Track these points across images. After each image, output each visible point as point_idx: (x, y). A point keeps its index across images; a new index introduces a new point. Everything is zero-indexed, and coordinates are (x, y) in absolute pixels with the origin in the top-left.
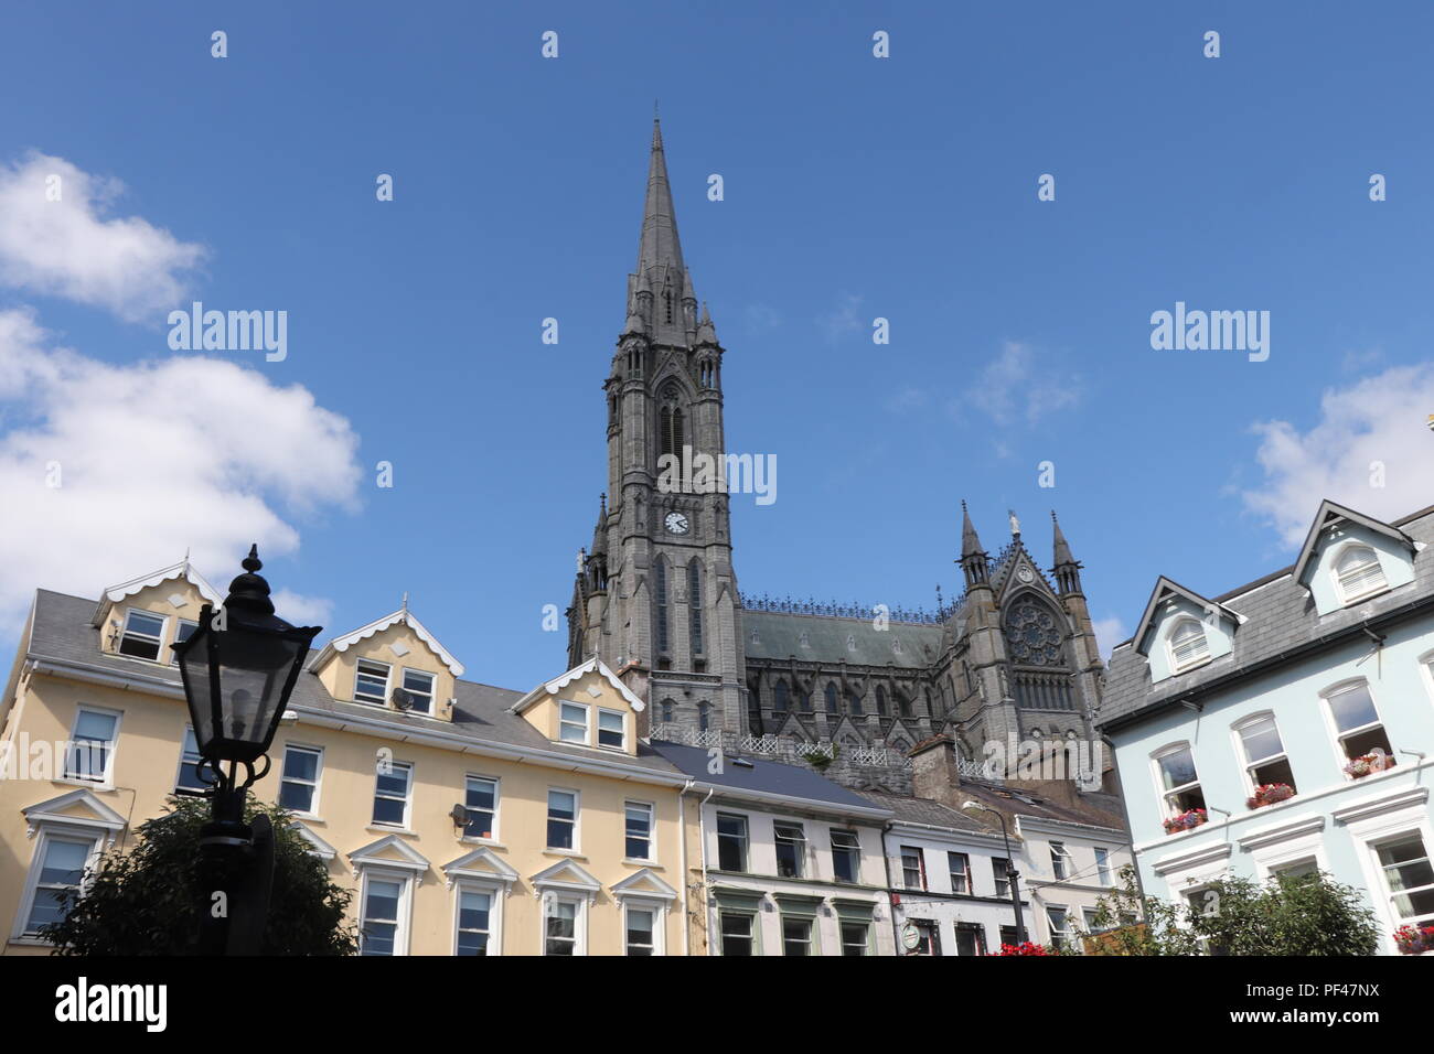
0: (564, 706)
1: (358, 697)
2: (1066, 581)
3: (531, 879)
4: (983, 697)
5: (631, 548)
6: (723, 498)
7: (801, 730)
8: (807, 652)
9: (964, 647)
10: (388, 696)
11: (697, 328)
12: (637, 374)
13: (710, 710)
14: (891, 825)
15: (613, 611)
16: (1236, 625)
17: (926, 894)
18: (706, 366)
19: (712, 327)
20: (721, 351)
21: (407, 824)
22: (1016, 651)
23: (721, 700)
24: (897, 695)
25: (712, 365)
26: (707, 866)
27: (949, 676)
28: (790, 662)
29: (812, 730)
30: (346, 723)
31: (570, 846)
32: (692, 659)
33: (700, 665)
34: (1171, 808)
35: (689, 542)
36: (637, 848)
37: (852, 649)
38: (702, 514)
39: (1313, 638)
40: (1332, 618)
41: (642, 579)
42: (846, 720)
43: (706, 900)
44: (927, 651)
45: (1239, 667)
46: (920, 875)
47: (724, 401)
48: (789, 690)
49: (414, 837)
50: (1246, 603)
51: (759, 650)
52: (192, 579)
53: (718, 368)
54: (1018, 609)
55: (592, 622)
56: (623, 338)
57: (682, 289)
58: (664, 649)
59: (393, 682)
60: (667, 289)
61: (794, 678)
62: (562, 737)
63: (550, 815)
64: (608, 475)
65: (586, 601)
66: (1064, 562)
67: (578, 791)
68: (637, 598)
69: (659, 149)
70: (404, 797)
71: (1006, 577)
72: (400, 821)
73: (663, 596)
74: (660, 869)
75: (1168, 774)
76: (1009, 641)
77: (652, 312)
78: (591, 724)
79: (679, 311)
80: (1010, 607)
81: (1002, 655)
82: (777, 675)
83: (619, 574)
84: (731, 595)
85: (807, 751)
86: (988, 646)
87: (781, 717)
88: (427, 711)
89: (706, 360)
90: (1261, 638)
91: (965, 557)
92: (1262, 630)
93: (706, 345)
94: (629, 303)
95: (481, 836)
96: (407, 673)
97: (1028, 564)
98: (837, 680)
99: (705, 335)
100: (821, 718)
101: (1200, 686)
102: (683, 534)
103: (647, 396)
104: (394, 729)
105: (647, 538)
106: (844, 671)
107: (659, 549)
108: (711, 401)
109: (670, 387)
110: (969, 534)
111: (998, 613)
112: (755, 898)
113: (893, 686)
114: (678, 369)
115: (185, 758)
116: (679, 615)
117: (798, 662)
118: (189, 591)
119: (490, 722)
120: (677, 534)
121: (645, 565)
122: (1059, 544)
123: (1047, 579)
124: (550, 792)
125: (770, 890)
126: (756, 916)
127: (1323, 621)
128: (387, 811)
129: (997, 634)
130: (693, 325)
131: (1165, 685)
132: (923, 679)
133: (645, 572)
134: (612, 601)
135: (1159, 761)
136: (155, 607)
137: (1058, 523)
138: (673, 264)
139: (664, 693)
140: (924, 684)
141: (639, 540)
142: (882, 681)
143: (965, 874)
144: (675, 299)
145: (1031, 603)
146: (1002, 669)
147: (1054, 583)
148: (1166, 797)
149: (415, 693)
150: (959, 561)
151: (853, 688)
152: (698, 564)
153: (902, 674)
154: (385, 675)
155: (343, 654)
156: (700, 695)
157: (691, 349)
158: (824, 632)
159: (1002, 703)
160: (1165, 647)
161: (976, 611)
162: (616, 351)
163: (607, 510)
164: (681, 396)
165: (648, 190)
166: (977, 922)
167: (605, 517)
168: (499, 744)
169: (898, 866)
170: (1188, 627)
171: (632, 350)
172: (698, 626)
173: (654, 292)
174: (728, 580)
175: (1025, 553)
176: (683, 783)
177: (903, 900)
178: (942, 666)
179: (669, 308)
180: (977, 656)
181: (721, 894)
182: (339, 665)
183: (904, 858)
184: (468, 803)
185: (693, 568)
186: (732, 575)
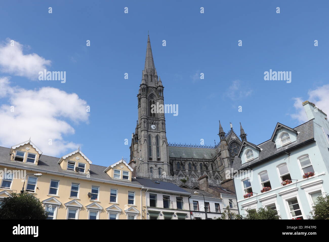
0: (115, 170)
1: (68, 169)
2: (243, 139)
3: (106, 209)
4: (224, 165)
5: (143, 133)
6: (164, 121)
7: (182, 174)
8: (184, 156)
9: (220, 154)
10: (75, 169)
11: (158, 82)
12: (144, 93)
13: (161, 170)
14: (191, 196)
15: (139, 147)
16: (260, 151)
17: (199, 212)
18: (160, 91)
19: (161, 82)
20: (163, 87)
21: (78, 197)
22: (232, 155)
23: (164, 167)
24: (205, 165)
25: (161, 91)
26: (147, 206)
27: (217, 161)
28: (180, 158)
29: (185, 174)
30: (65, 175)
31: (115, 202)
32: (157, 158)
33: (159, 159)
34: (246, 192)
35: (156, 131)
36: (131, 202)
37: (195, 155)
38: (159, 125)
39: (275, 154)
40: (279, 149)
41: (145, 140)
42: (193, 171)
43: (146, 213)
44: (212, 155)
45: (260, 161)
46: (198, 207)
47: (164, 99)
48: (180, 165)
49: (79, 200)
50: (263, 146)
51: (173, 155)
52: (31, 144)
53: (163, 92)
54: (232, 145)
55: (135, 150)
56: (141, 85)
57: (154, 74)
58: (151, 156)
59: (76, 165)
60: (151, 74)
61: (181, 162)
62: (114, 177)
63: (111, 195)
64: (138, 116)
65: (134, 145)
66: (243, 134)
67: (117, 189)
68: (144, 144)
69: (149, 42)
70: (78, 191)
71: (229, 138)
72: (77, 196)
73: (150, 144)
74: (136, 207)
75: (245, 185)
76: (230, 152)
77: (147, 79)
78: (121, 174)
79: (154, 79)
80: (231, 144)
81: (228, 156)
82: (177, 161)
83: (140, 139)
84: (166, 143)
85: (181, 179)
86: (225, 154)
87: (178, 171)
88: (84, 172)
89: (160, 90)
90: (265, 154)
91: (220, 133)
92: (265, 152)
93: (160, 86)
94: (142, 77)
95: (95, 199)
96: (79, 164)
97: (234, 135)
98: (191, 162)
99: (160, 84)
100: (187, 171)
101: (251, 165)
102: (155, 129)
103: (146, 98)
104: (75, 176)
105: (147, 131)
106: (193, 160)
107: (149, 133)
108: (161, 99)
109: (152, 96)
110: (221, 128)
111: (227, 146)
112: (158, 213)
113: (204, 163)
114: (153, 92)
115: (28, 183)
116: (154, 148)
117: (182, 158)
118: (30, 147)
119: (98, 174)
120: (153, 129)
121: (146, 137)
122: (242, 130)
123: (239, 138)
124: (111, 190)
125: (161, 211)
126: (158, 217)
127: (277, 150)
128: (74, 194)
129: (227, 151)
130: (157, 82)
131: (244, 165)
132: (211, 162)
133: (146, 138)
134: (139, 145)
135: (243, 182)
136: (23, 150)
137: (241, 125)
138: (152, 68)
139: (150, 166)
140: (211, 163)
141: (145, 131)
142: (202, 162)
143: (208, 207)
144: (153, 76)
145: (235, 144)
146: (228, 159)
147: (241, 139)
148: (245, 190)
149: (81, 168)
150: (219, 134)
151: (195, 164)
152: (158, 136)
153: (206, 160)
154: (74, 164)
155: (65, 160)
156: (159, 166)
157: (156, 87)
158: (188, 151)
159: (228, 167)
160: (245, 156)
161: (222, 146)
162: (140, 88)
163: (138, 124)
164: (154, 98)
165: (147, 51)
166: (211, 218)
167: (138, 126)
168: (99, 179)
169: (192, 206)
170: (250, 151)
171: (143, 88)
172: (158, 150)
173: (148, 74)
174: (165, 140)
175: (233, 132)
176: (141, 187)
177: (193, 213)
178: (215, 159)
179: (151, 78)
180: (223, 156)
181: (150, 212)
182: (64, 162)
183: (194, 203)
184: (92, 192)
185: (157, 137)
186: (166, 139)
